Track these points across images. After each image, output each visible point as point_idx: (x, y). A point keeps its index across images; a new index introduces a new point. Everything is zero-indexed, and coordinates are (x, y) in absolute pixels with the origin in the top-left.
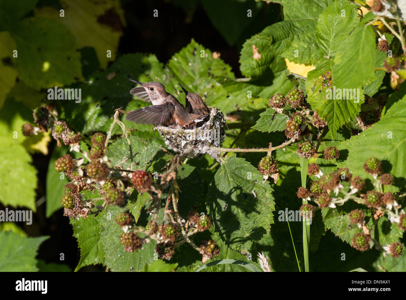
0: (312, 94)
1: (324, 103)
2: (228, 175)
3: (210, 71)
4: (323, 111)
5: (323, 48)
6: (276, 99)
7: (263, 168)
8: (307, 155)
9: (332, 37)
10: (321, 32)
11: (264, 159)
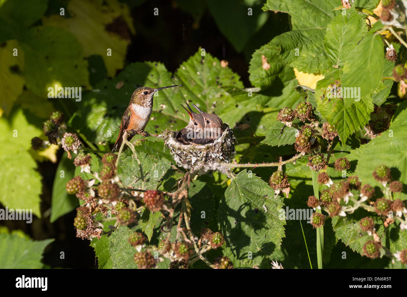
0: (321, 103)
1: (333, 111)
2: (239, 190)
3: (218, 80)
4: (333, 120)
5: (332, 57)
6: (284, 113)
7: (274, 183)
8: (317, 167)
9: (341, 46)
10: (329, 42)
11: (275, 174)
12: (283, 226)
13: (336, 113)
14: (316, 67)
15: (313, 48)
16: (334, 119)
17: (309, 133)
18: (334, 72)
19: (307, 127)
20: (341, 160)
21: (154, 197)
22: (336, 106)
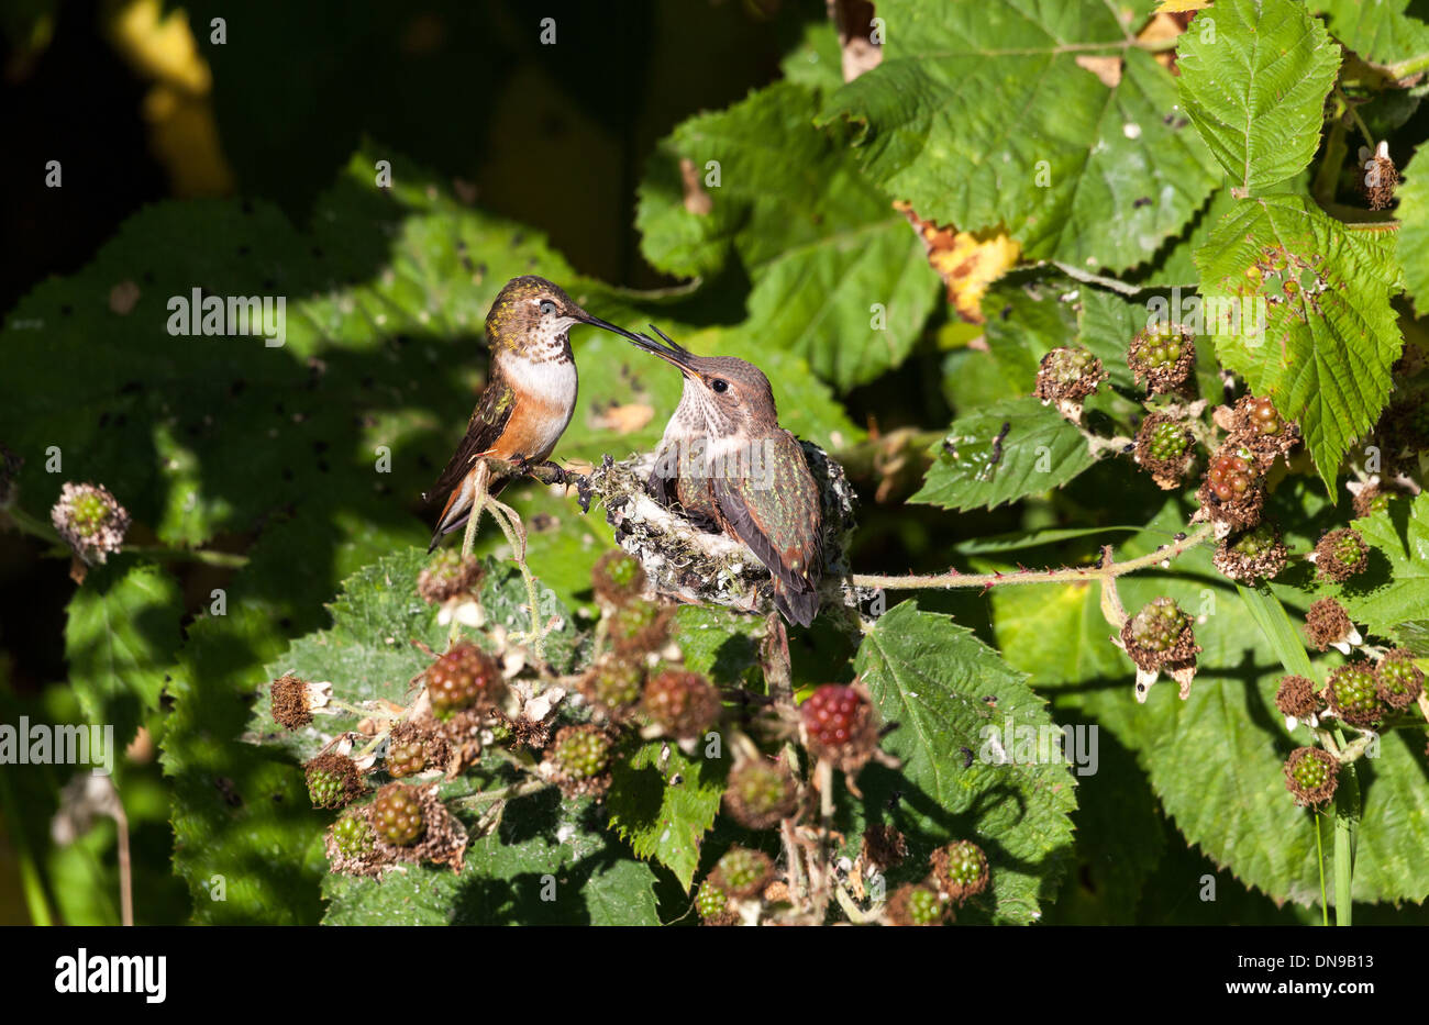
0: (1232, 338)
1: (1285, 366)
2: (897, 677)
3: (463, 254)
4: (1290, 397)
5: (1224, 157)
6: (1067, 367)
7: (1151, 644)
8: (1257, 567)
9: (1250, 117)
10: (1198, 100)
11: (1154, 611)
12: (1067, 814)
13: (1297, 373)
14: (987, 204)
15: (971, 127)
16: (1292, 394)
17: (1178, 440)
18: (1246, 216)
19: (1165, 419)
20: (1340, 540)
21: (850, 716)
22: (1290, 344)
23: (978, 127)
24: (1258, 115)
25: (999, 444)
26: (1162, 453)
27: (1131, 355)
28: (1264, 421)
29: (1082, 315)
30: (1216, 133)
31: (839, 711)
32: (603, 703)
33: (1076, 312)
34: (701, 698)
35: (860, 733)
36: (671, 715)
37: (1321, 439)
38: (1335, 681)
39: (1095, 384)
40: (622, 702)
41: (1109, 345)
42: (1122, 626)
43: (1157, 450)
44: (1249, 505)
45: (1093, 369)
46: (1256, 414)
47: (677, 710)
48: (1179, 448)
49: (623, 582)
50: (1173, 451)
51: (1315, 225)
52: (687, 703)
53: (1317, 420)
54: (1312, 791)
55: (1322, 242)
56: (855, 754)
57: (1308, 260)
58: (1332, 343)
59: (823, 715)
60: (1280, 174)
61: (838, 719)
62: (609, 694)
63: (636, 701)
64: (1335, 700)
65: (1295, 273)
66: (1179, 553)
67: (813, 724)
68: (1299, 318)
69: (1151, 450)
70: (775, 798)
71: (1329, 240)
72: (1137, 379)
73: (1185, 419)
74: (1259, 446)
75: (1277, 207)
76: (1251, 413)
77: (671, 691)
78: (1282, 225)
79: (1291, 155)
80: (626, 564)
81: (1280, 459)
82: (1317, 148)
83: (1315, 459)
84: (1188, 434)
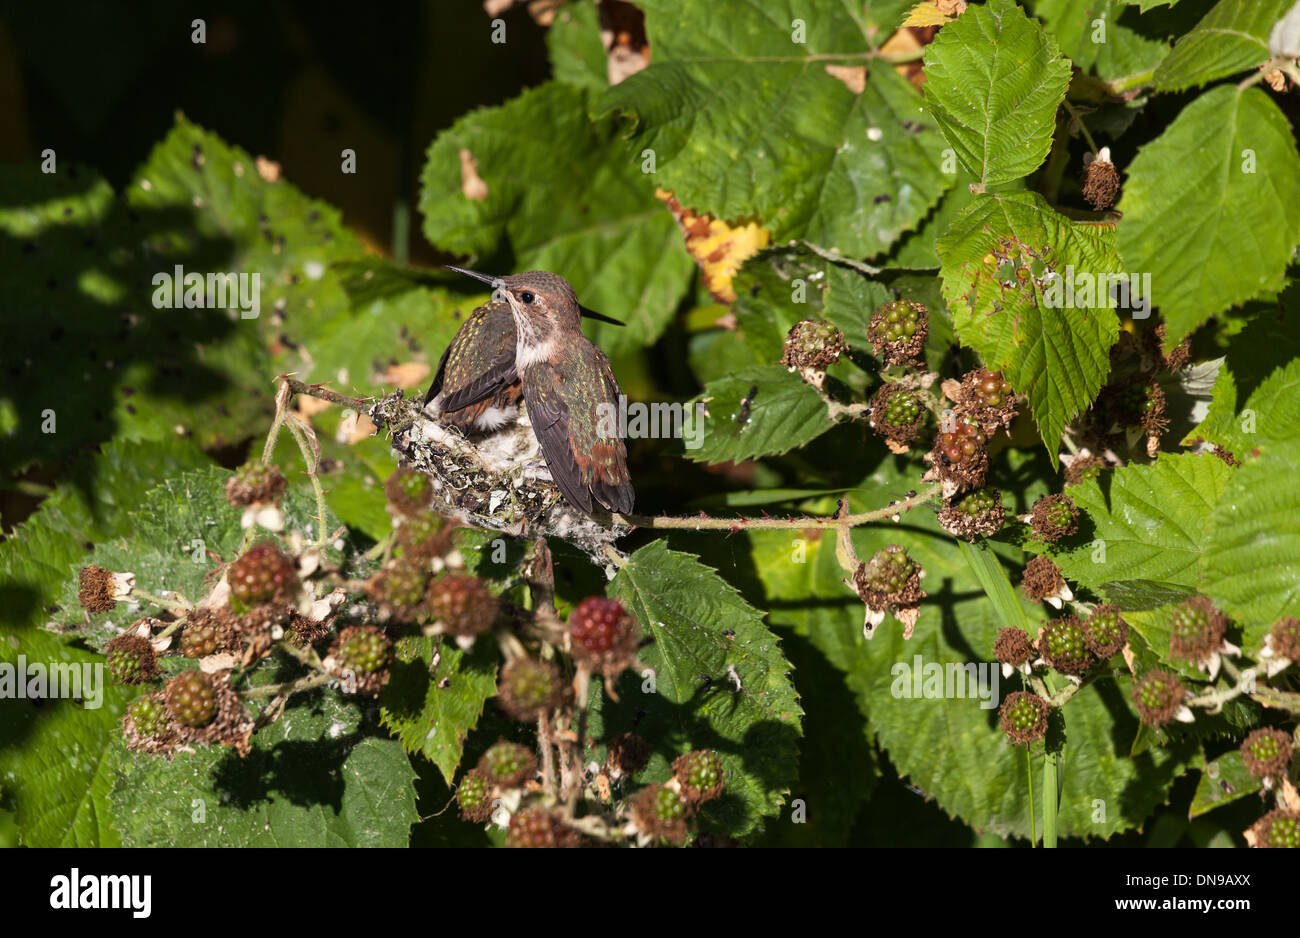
0: (969, 318)
1: (1017, 344)
2: (646, 608)
3: (263, 226)
4: (1019, 373)
5: (964, 156)
6: (813, 338)
7: (881, 587)
8: (978, 525)
9: (989, 121)
10: (942, 103)
11: (886, 557)
13: (1026, 351)
14: (743, 196)
15: (729, 125)
16: (1022, 367)
17: (910, 408)
18: (982, 209)
19: (899, 388)
20: (1054, 504)
21: (613, 625)
22: (1021, 325)
23: (736, 125)
24: (995, 119)
25: (747, 405)
26: (895, 419)
27: (871, 329)
28: (989, 394)
29: (827, 292)
30: (957, 134)
31: (603, 620)
32: (390, 602)
33: (821, 290)
34: (480, 600)
35: (621, 642)
36: (453, 614)
37: (1046, 411)
38: (1047, 633)
39: (837, 354)
40: (407, 602)
41: (850, 320)
42: (854, 569)
43: (892, 416)
44: (976, 468)
45: (835, 339)
46: (981, 387)
47: (458, 610)
48: (911, 415)
49: (414, 494)
50: (906, 418)
51: (1045, 219)
52: (467, 604)
53: (1043, 394)
54: (1024, 732)
55: (1051, 235)
56: (615, 661)
57: (1038, 251)
58: (1059, 326)
59: (589, 624)
60: (1014, 173)
61: (602, 629)
62: (395, 594)
63: (420, 601)
64: (1048, 650)
65: (1027, 262)
66: (909, 508)
67: (578, 631)
68: (1030, 302)
69: (885, 416)
70: (543, 694)
71: (1057, 234)
72: (875, 350)
73: (917, 389)
74: (982, 416)
75: (1011, 202)
76: (977, 387)
77: (454, 593)
78: (1015, 218)
79: (1025, 157)
80: (417, 479)
81: (1001, 429)
82: (1049, 151)
83: (1040, 430)
84: (920, 404)
